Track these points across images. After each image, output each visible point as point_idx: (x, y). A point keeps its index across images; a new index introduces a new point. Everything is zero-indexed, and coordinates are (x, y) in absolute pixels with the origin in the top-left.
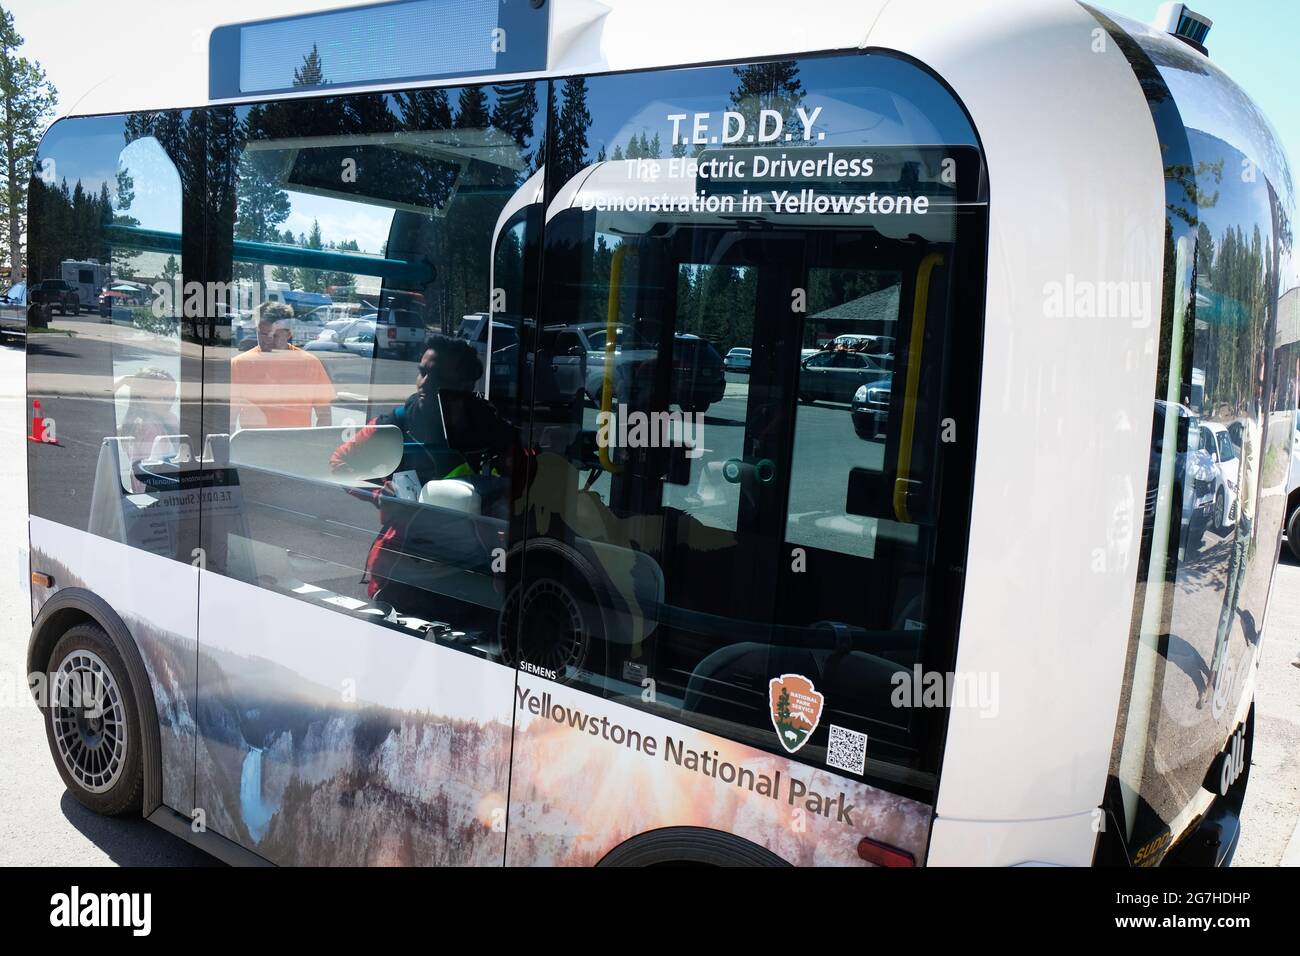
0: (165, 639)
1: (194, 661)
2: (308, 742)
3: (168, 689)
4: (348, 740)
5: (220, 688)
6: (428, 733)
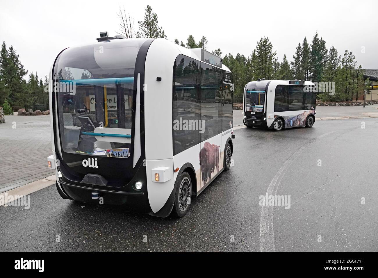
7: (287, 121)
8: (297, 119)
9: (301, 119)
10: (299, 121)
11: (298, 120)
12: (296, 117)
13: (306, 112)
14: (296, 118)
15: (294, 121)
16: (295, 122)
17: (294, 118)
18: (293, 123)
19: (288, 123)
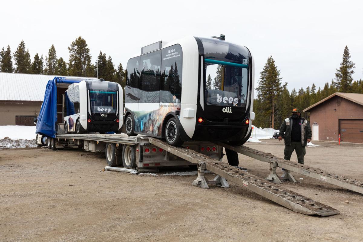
0: (135, 112)
2: (146, 118)
5: (140, 115)
6: (154, 112)
7: (137, 120)
8: (149, 120)
9: (154, 120)
10: (153, 125)
11: (150, 122)
12: (148, 115)
13: (163, 108)
14: (148, 117)
15: (145, 123)
16: (147, 125)
17: (145, 116)
18: (143, 126)
19: (138, 125)
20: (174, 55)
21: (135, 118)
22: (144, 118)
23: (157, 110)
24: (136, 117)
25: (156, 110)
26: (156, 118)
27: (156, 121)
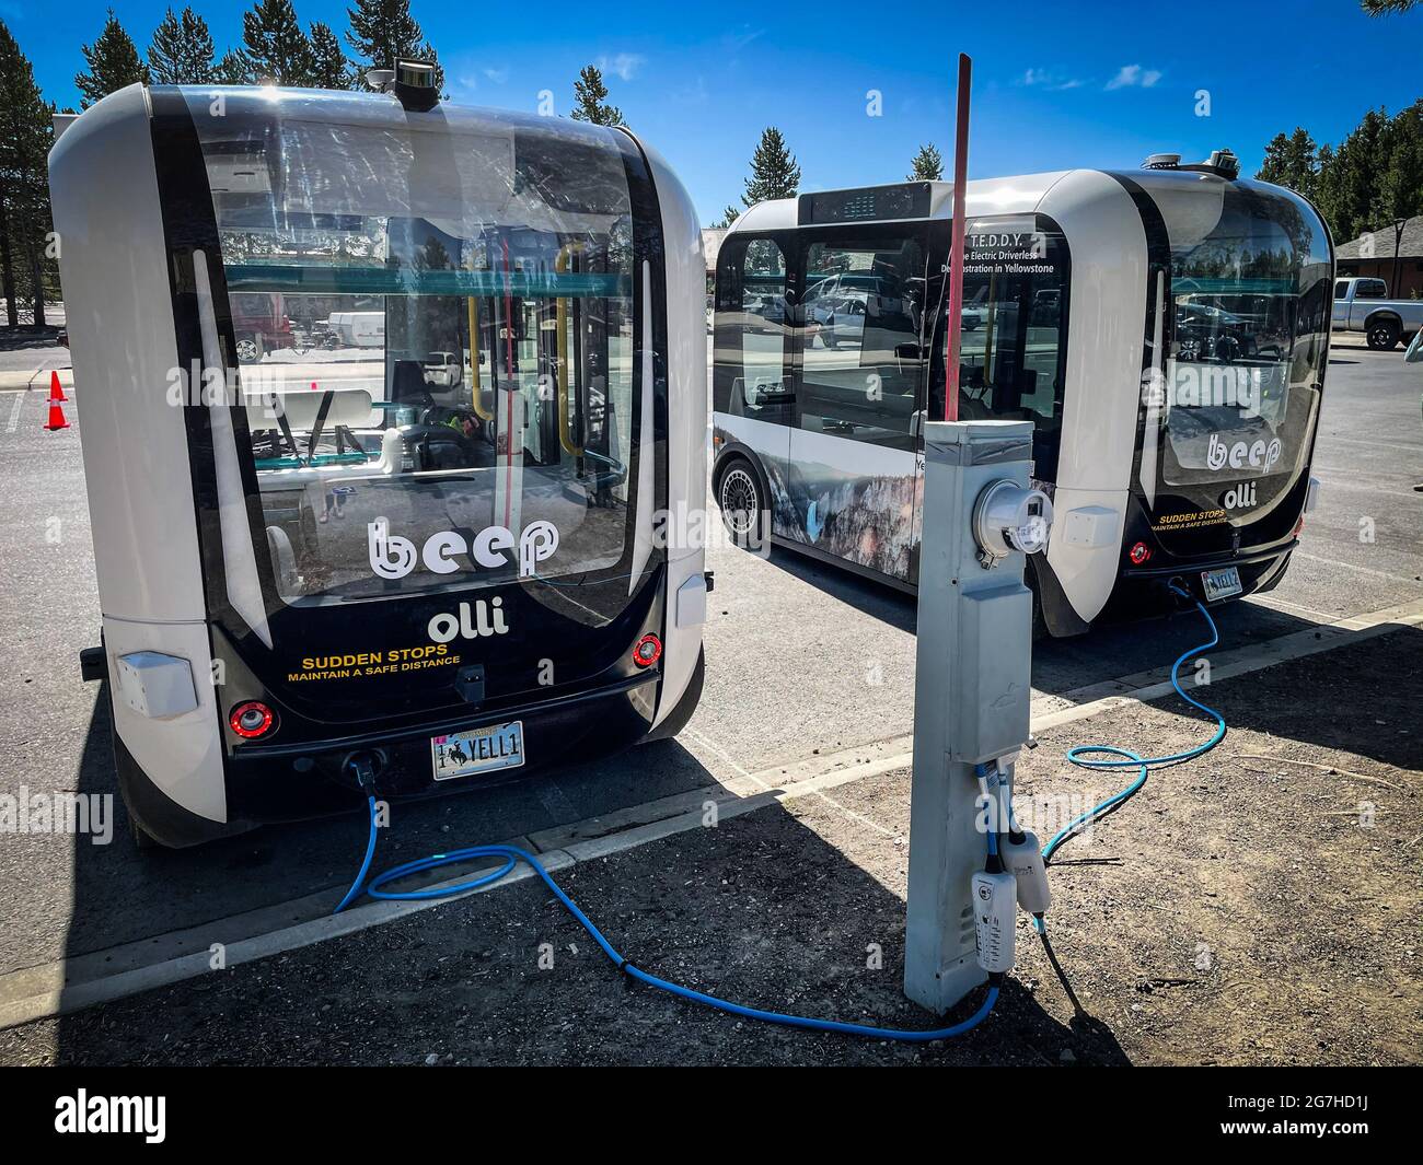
0: (775, 460)
1: (788, 468)
2: (835, 496)
3: (776, 481)
4: (852, 491)
5: (799, 479)
6: (883, 484)
20: (1011, 262)
21: (772, 484)
22: (827, 494)
23: (902, 481)
24: (779, 479)
25: (896, 480)
26: (894, 508)
27: (898, 522)
